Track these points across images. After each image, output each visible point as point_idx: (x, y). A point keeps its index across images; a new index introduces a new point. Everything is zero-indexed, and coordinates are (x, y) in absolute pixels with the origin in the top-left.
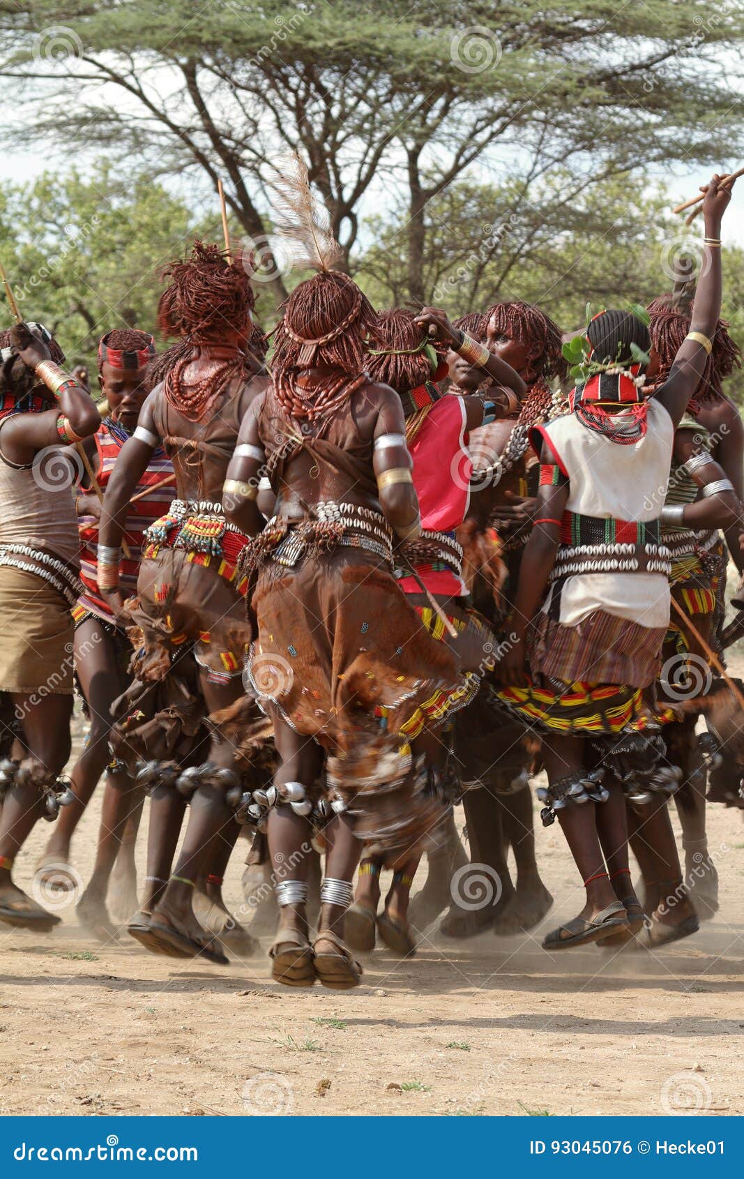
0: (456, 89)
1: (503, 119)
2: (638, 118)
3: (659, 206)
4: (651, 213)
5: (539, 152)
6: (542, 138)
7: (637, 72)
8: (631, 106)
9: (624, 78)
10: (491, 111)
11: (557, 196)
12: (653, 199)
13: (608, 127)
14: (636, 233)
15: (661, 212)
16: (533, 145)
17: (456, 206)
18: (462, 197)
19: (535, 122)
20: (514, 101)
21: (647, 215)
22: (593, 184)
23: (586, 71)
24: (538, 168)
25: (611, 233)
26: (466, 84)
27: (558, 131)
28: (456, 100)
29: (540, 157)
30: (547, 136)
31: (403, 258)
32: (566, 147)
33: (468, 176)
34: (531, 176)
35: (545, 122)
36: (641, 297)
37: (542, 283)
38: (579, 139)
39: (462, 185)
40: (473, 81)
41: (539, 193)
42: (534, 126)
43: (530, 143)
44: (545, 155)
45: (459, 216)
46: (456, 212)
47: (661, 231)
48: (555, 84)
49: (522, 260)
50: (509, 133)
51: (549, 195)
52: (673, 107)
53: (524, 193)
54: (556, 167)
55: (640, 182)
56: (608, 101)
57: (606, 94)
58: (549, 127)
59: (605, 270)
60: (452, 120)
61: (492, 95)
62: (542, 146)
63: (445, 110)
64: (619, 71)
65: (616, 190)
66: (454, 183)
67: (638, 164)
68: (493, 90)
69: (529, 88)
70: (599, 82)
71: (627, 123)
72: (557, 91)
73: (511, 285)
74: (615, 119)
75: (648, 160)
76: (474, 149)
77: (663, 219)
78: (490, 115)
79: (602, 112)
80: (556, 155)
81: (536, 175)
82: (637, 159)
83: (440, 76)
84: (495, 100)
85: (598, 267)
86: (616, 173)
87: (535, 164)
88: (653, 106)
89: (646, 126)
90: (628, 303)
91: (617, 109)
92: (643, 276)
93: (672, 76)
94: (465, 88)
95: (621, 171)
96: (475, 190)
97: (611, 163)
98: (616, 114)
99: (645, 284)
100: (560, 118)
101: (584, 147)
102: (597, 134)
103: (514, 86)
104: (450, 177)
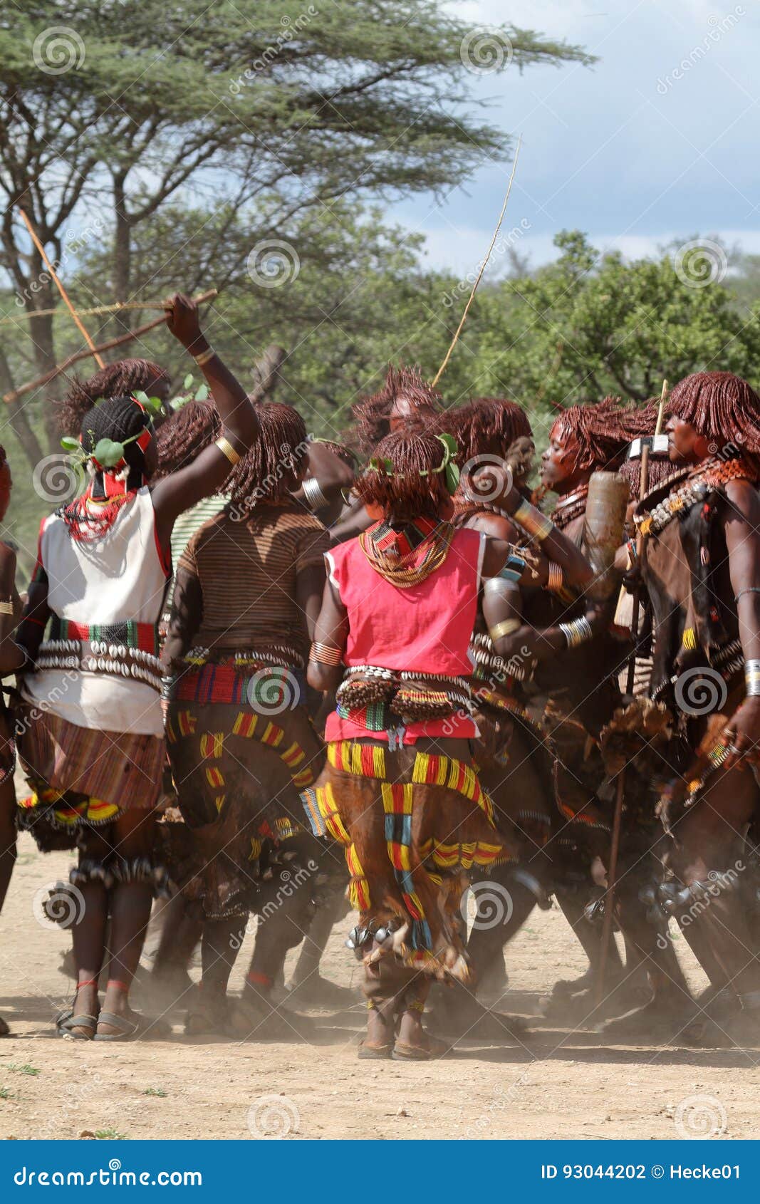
0: (162, 111)
1: (211, 143)
2: (350, 142)
3: (373, 233)
4: (364, 240)
5: (247, 176)
6: (251, 163)
7: (350, 95)
8: (341, 130)
9: (336, 100)
10: (199, 133)
11: (268, 220)
12: (366, 225)
13: (319, 150)
14: (349, 260)
15: (375, 239)
16: (242, 169)
17: (163, 232)
18: (170, 223)
19: (244, 146)
20: (223, 124)
21: (360, 242)
22: (303, 210)
23: (294, 94)
24: (247, 193)
25: (321, 260)
26: (171, 107)
27: (268, 155)
28: (163, 123)
29: (248, 181)
30: (256, 159)
31: (109, 284)
32: (276, 170)
33: (177, 200)
34: (240, 201)
35: (254, 145)
36: (354, 326)
37: (250, 310)
38: (289, 163)
39: (170, 210)
40: (179, 103)
41: (249, 218)
42: (244, 151)
43: (238, 167)
44: (254, 180)
45: (166, 241)
46: (162, 237)
47: (374, 259)
48: (264, 106)
49: (231, 287)
50: (217, 157)
51: (260, 220)
52: (385, 131)
53: (232, 216)
54: (266, 192)
55: (354, 209)
56: (319, 124)
57: (314, 117)
58: (259, 151)
59: (315, 296)
60: (159, 144)
61: (200, 117)
62: (250, 171)
63: (152, 132)
64: (330, 93)
65: (329, 217)
66: (160, 209)
67: (349, 189)
68: (200, 113)
69: (238, 111)
70: (309, 105)
71: (338, 147)
72: (266, 114)
73: (220, 311)
74: (326, 143)
75: (360, 184)
76: (180, 174)
77: (377, 246)
78: (198, 138)
79: (315, 136)
80: (266, 180)
81: (245, 200)
82: (348, 184)
83: (145, 98)
84: (203, 123)
85: (310, 295)
86: (328, 198)
87: (244, 188)
88: (364, 130)
89: (357, 150)
90: (340, 331)
91: (329, 133)
92: (355, 305)
93: (384, 99)
94: (172, 111)
95: (332, 196)
96: (182, 216)
97: (322, 188)
98: (328, 138)
99: (357, 313)
100: (271, 142)
101: (295, 172)
102: (308, 159)
103: (222, 109)
104: (156, 201)
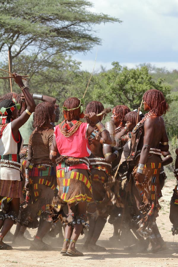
0: (20, 32)
1: (31, 40)
2: (64, 40)
3: (69, 61)
4: (67, 63)
5: (40, 47)
6: (41, 44)
7: (64, 29)
8: (62, 37)
9: (61, 30)
10: (29, 37)
11: (44, 58)
12: (68, 59)
13: (57, 42)
14: (63, 68)
15: (70, 63)
16: (39, 46)
17: (20, 60)
18: (22, 58)
19: (39, 41)
20: (34, 35)
21: (66, 63)
22: (53, 56)
23: (51, 28)
24: (40, 51)
25: (57, 67)
26: (22, 31)
27: (45, 43)
28: (20, 35)
29: (40, 49)
30: (42, 44)
32: (46, 46)
33: (23, 53)
34: (38, 53)
35: (42, 40)
36: (64, 83)
37: (40, 79)
38: (50, 45)
39: (22, 55)
40: (24, 30)
41: (40, 57)
42: (39, 42)
43: (38, 45)
44: (41, 48)
45: (21, 63)
46: (20, 62)
47: (69, 67)
48: (44, 31)
49: (36, 73)
50: (33, 43)
51: (43, 58)
52: (72, 37)
53: (36, 57)
54: (44, 51)
55: (65, 56)
56: (57, 36)
57: (56, 34)
58: (43, 42)
59: (55, 76)
60: (19, 40)
61: (29, 34)
62: (40, 46)
63: (18, 37)
64: (60, 29)
65: (59, 57)
66: (19, 55)
67: (63, 51)
68: (29, 33)
69: (38, 32)
70: (55, 31)
71: (61, 41)
72: (45, 33)
73: (33, 79)
74: (59, 40)
75: (66, 50)
76: (24, 47)
77: (70, 64)
78: (29, 39)
79: (56, 38)
80: (44, 49)
81: (39, 53)
82: (63, 50)
83: (16, 29)
84: (30, 35)
85: (54, 76)
86: (58, 53)
87: (39, 50)
88: (68, 37)
89: (66, 42)
90: (61, 84)
91: (59, 38)
92: (65, 78)
93: (72, 30)
94: (22, 32)
95: (60, 52)
96: (25, 57)
97: (57, 51)
98: (59, 39)
99: (65, 80)
100: (45, 40)
101: (51, 47)
102: (54, 44)
103: (34, 32)
104: (19, 53)
